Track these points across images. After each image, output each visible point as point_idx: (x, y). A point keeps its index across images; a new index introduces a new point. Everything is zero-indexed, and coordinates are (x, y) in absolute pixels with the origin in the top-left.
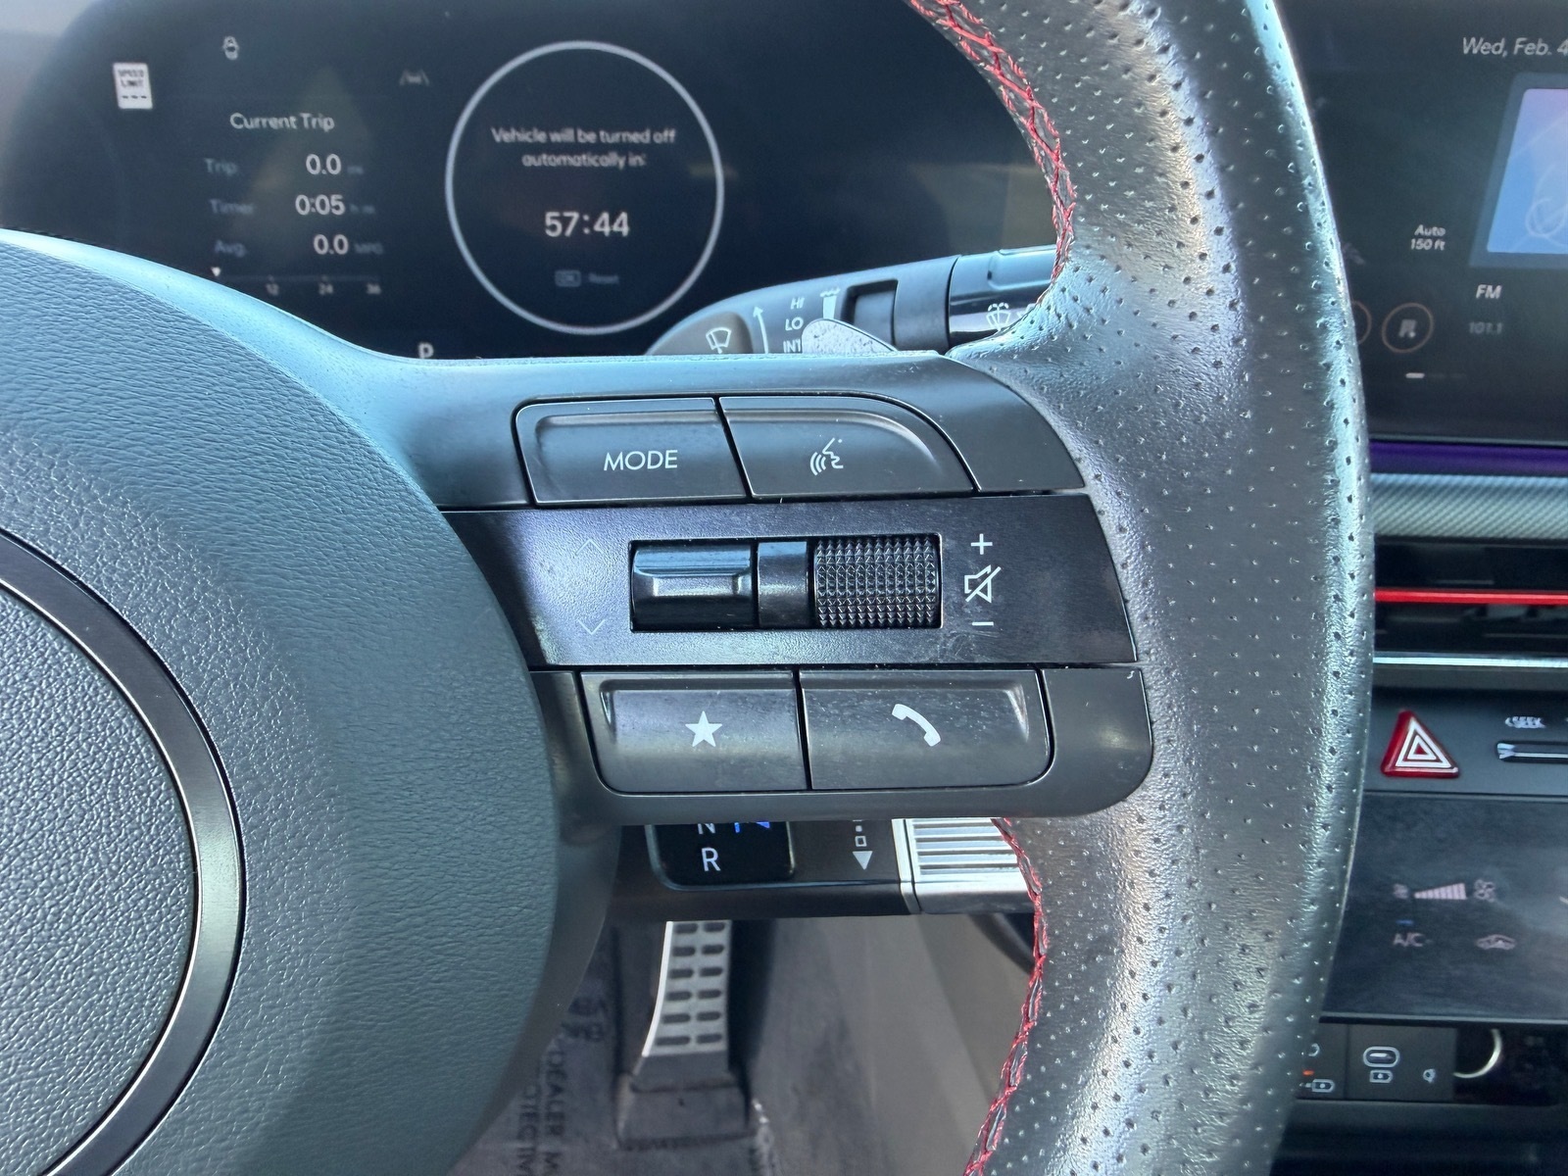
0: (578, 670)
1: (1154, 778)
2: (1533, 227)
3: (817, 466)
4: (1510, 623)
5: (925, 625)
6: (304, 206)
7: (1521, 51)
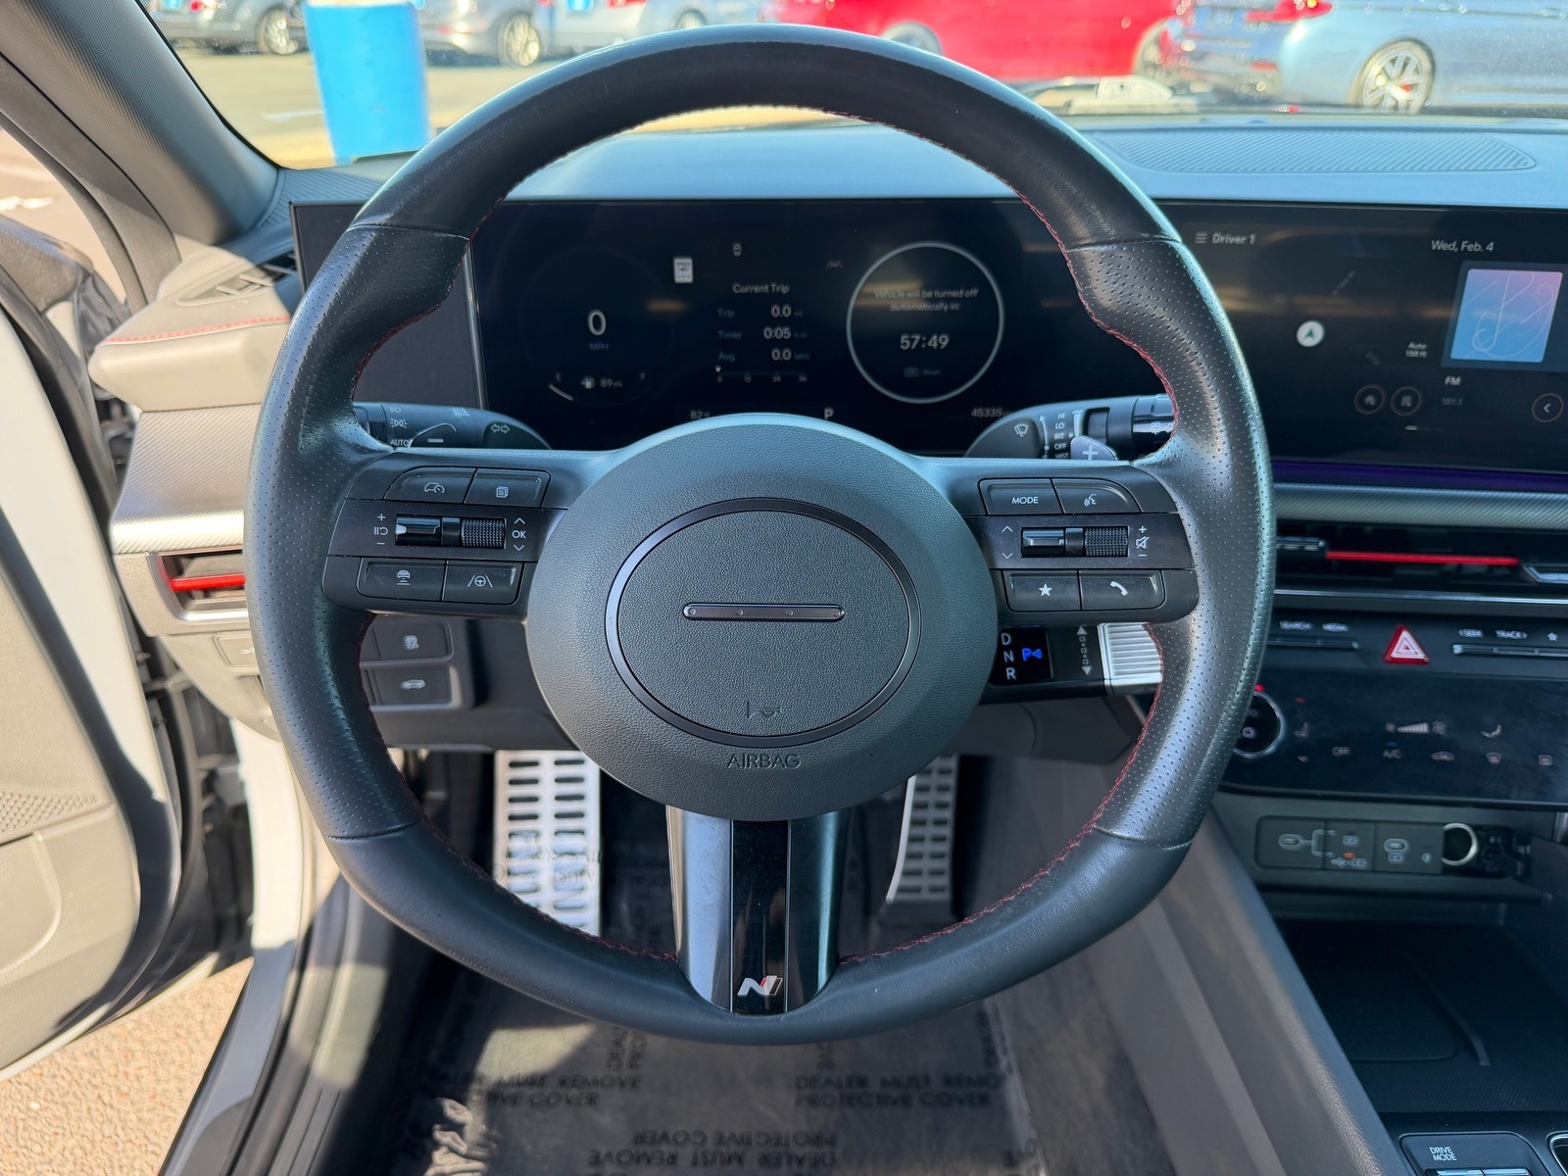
0: (1002, 570)
1: (1199, 607)
2: (1477, 345)
3: (1087, 503)
4: (1478, 576)
5: (1122, 556)
6: (768, 333)
7: (1466, 248)
